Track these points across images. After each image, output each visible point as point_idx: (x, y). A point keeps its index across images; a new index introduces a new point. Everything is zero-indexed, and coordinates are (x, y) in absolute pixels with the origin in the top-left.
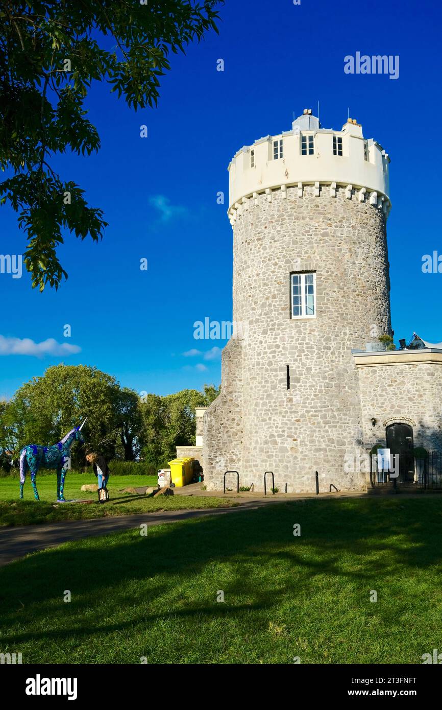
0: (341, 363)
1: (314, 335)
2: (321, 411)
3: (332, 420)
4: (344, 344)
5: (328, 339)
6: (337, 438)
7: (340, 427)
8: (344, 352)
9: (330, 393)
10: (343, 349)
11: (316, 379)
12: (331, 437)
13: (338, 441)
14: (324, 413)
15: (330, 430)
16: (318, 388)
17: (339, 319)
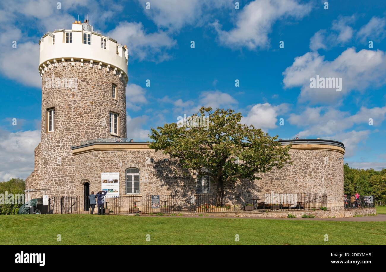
0: (65, 153)
1: (53, 140)
2: (54, 178)
3: (58, 182)
4: (67, 144)
5: (59, 142)
6: (61, 191)
7: (63, 185)
8: (67, 148)
9: (58, 169)
10: (66, 146)
11: (53, 162)
12: (58, 190)
13: (61, 192)
14: (55, 178)
15: (57, 187)
16: (54, 166)
17: (65, 131)
